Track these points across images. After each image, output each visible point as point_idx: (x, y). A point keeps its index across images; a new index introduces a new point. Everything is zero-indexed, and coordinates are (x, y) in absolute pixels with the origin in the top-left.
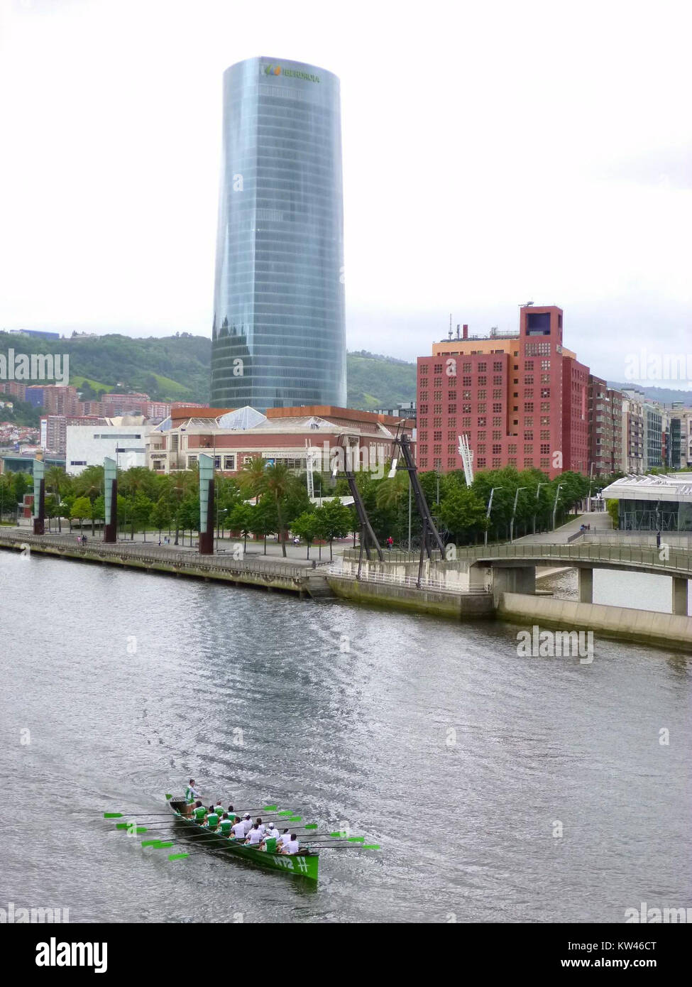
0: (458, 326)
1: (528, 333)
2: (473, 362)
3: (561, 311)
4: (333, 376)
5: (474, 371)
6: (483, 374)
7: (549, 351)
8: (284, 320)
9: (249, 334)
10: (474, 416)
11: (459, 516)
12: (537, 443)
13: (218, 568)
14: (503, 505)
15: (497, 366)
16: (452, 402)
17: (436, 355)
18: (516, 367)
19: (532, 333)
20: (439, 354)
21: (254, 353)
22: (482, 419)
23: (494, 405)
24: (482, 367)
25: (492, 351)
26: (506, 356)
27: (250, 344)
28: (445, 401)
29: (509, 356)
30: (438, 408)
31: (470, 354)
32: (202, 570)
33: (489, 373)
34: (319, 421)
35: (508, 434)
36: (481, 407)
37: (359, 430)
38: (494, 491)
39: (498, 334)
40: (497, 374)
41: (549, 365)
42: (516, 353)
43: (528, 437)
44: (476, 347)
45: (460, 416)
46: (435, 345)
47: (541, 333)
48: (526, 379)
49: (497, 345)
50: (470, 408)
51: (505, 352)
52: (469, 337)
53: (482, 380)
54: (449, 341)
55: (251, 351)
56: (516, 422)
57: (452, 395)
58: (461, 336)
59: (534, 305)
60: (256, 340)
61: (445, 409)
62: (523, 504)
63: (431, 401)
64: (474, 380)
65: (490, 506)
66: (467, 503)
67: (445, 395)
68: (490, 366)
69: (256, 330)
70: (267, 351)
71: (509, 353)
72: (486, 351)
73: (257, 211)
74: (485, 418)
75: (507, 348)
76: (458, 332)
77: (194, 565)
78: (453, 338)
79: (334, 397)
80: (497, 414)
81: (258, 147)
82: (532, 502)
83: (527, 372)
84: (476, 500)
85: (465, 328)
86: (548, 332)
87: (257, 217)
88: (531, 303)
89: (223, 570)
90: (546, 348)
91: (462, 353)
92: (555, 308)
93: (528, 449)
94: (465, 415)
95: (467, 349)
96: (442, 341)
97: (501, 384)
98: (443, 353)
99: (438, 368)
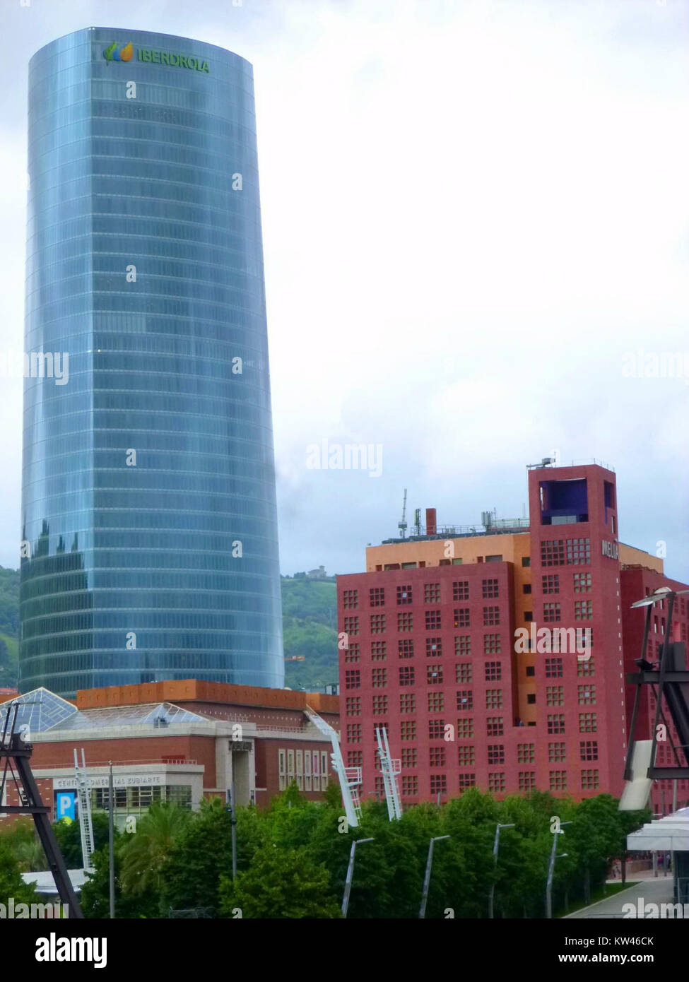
0: (418, 511)
1: (546, 520)
2: (443, 581)
3: (613, 475)
5: (445, 598)
6: (463, 604)
7: (588, 554)
9: (87, 549)
10: (450, 690)
12: (573, 739)
14: (384, 876)
15: (490, 588)
16: (406, 663)
17: (374, 569)
18: (527, 589)
19: (557, 521)
20: (379, 567)
21: (96, 585)
22: (464, 694)
23: (487, 664)
24: (460, 590)
25: (480, 559)
26: (506, 568)
27: (89, 569)
28: (392, 661)
29: (511, 566)
30: (379, 676)
31: (437, 564)
33: (475, 602)
34: (173, 712)
35: (516, 722)
36: (464, 671)
38: (358, 845)
39: (498, 524)
40: (491, 602)
41: (589, 583)
42: (526, 562)
43: (555, 727)
44: (449, 550)
45: (422, 690)
46: (371, 551)
47: (572, 519)
48: (545, 612)
49: (490, 547)
50: (440, 674)
51: (505, 559)
52: (439, 532)
53: (462, 617)
54: (397, 541)
55: (90, 580)
56: (532, 699)
57: (406, 648)
58: (424, 532)
59: (553, 465)
60: (100, 559)
61: (392, 676)
62: (452, 868)
63: (365, 664)
64: (447, 618)
65: (348, 880)
67: (392, 650)
68: (475, 589)
69: (99, 539)
70: (124, 580)
71: (512, 561)
72: (469, 559)
73: (95, 314)
74: (470, 693)
75: (508, 551)
76: (417, 523)
78: (407, 535)
79: (260, 663)
80: (493, 684)
81: (93, 196)
82: (479, 864)
83: (548, 598)
84: (311, 867)
85: (431, 514)
86: (584, 518)
87: (95, 327)
88: (547, 461)
90: (582, 548)
91: (422, 564)
92: (596, 469)
93: (557, 752)
94: (432, 689)
95: (431, 555)
96: (384, 542)
97: (497, 622)
98: (386, 566)
99: (377, 597)
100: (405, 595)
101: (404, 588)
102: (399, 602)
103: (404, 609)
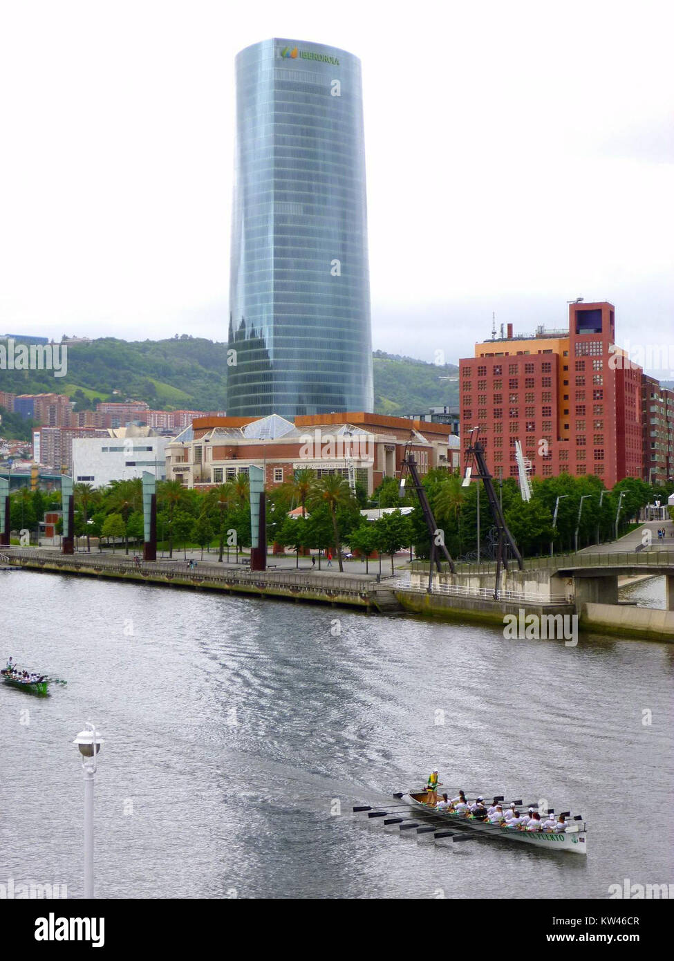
0: (502, 325)
1: (577, 332)
2: (519, 363)
3: (613, 307)
4: (359, 380)
5: (520, 373)
6: (530, 376)
7: (601, 350)
8: (306, 321)
9: (268, 337)
10: (522, 421)
11: (524, 526)
12: (590, 448)
13: (276, 584)
14: (569, 514)
15: (546, 367)
16: (497, 406)
17: (479, 356)
18: (566, 368)
19: (582, 332)
20: (482, 355)
21: (275, 357)
22: (530, 423)
23: (543, 408)
24: (529, 368)
25: (540, 351)
26: (555, 357)
27: (269, 347)
28: (490, 404)
29: (557, 356)
30: (483, 413)
31: (516, 354)
32: (258, 586)
33: (537, 375)
34: (352, 429)
35: (558, 439)
36: (530, 411)
37: (395, 437)
38: (559, 499)
39: (547, 332)
40: (546, 375)
41: (601, 365)
42: (565, 354)
43: (581, 441)
44: (522, 346)
45: (506, 421)
46: (477, 346)
47: (592, 331)
48: (577, 381)
49: (544, 345)
50: (517, 413)
51: (553, 352)
52: (514, 336)
53: (530, 383)
54: (493, 341)
55: (271, 355)
56: (567, 426)
57: (498, 399)
58: (506, 336)
59: (583, 302)
60: (276, 342)
61: (490, 414)
62: (587, 512)
63: (474, 406)
64: (521, 383)
65: (555, 515)
66: (532, 512)
67: (490, 399)
68: (538, 367)
69: (276, 332)
70: (289, 354)
71: (558, 353)
72: (534, 351)
73: (274, 204)
74: (533, 423)
75: (554, 347)
76: (502, 331)
77: (249, 582)
78: (497, 337)
79: (360, 402)
80: (546, 419)
81: (275, 135)
82: (596, 511)
83: (578, 373)
84: (541, 509)
85: (510, 327)
86: (599, 330)
87: (275, 211)
88: (580, 299)
89: (281, 586)
90: (598, 347)
91: (507, 354)
92: (607, 305)
93: (581, 454)
94: (512, 420)
95: (512, 349)
96: (485, 342)
97: (550, 386)
98: (486, 354)
99: (482, 370)
100: (498, 370)
101: (498, 367)
102: (494, 374)
103: (498, 377)
